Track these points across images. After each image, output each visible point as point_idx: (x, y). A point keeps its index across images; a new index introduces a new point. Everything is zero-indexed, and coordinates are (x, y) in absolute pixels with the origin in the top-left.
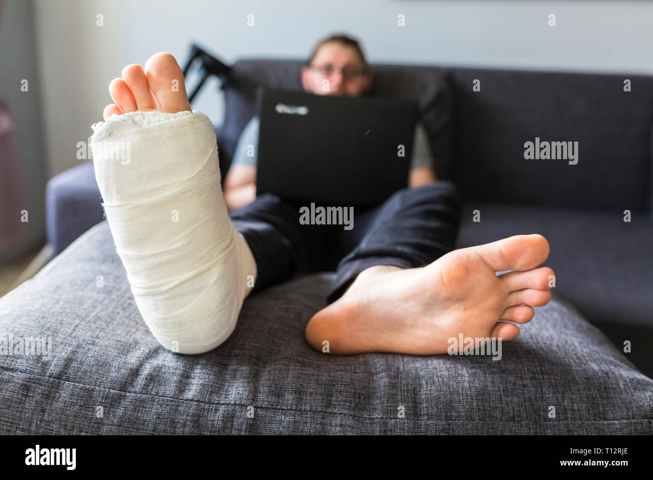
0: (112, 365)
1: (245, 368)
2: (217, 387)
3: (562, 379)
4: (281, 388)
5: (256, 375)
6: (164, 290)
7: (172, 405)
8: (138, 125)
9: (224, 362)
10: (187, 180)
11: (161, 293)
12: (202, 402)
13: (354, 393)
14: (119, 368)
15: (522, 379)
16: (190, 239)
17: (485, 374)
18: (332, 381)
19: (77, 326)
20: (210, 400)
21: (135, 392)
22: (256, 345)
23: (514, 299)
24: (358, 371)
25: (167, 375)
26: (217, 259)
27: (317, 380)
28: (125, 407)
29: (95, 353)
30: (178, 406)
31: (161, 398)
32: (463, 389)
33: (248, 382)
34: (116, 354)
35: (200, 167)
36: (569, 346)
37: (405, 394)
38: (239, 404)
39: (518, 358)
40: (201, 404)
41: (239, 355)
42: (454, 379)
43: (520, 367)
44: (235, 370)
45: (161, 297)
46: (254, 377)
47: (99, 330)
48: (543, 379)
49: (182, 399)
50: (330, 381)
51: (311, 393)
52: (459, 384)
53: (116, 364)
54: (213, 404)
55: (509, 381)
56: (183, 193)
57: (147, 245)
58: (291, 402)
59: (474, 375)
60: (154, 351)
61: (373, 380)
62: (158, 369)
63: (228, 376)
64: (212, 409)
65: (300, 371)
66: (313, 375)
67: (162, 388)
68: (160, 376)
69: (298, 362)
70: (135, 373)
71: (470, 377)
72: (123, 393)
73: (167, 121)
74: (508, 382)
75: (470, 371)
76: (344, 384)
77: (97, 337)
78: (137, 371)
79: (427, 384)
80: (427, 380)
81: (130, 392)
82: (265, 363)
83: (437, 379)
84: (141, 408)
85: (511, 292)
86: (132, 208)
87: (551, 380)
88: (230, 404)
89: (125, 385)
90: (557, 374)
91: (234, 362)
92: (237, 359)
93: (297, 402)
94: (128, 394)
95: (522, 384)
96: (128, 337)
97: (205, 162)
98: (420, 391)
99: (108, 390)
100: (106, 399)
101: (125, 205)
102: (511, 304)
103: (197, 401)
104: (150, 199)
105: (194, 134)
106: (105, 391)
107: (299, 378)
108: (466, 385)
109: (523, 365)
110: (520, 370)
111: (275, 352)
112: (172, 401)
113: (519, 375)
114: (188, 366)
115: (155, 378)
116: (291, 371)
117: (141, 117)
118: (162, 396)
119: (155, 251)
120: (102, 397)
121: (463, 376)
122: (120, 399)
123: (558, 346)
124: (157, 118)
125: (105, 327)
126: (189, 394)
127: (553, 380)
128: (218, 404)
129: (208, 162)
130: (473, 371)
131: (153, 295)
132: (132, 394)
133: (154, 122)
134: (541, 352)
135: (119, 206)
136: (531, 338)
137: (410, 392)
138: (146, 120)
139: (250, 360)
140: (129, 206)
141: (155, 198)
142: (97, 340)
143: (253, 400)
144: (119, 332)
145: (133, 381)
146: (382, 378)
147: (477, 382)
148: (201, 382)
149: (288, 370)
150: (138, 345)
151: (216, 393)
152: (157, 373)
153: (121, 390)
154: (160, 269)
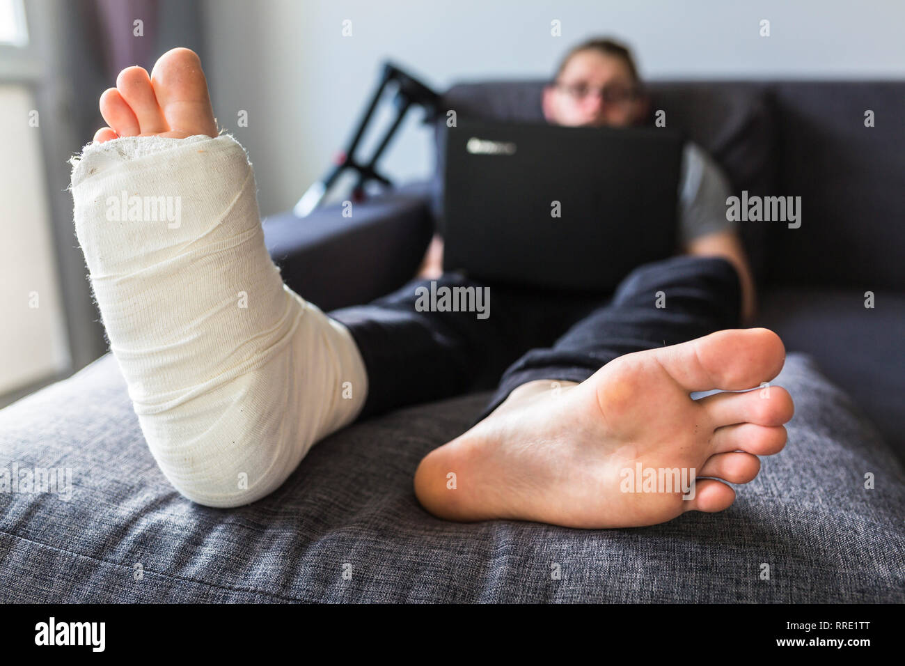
0: (93, 518)
1: (288, 534)
2: (236, 562)
3: (812, 590)
4: (333, 570)
5: (302, 545)
6: (167, 408)
7: (161, 586)
8: (126, 157)
9: (264, 522)
10: (198, 240)
11: (163, 413)
12: (207, 584)
13: (448, 586)
14: (101, 523)
15: (738, 583)
16: (204, 331)
17: (674, 570)
18: (418, 564)
19: (66, 456)
20: (219, 581)
21: (114, 562)
22: (325, 497)
23: (722, 439)
24: (465, 550)
25: (167, 538)
26: (247, 363)
27: (394, 561)
28: (94, 583)
29: (75, 498)
30: (170, 587)
31: (149, 572)
32: (627, 594)
33: (284, 557)
34: (104, 501)
35: (217, 221)
36: (845, 530)
37: (530, 594)
38: (261, 592)
39: (739, 545)
40: (205, 587)
41: (291, 513)
42: (618, 576)
43: (740, 562)
44: (274, 537)
45: (164, 418)
46: (296, 549)
47: (96, 463)
48: (778, 586)
49: (178, 577)
50: (414, 563)
51: (378, 582)
52: (623, 585)
53: (98, 516)
54: (223, 588)
55: (714, 586)
56: (192, 261)
57: (144, 337)
58: (340, 594)
59: (654, 570)
60: (164, 500)
61: (485, 567)
62: (156, 530)
63: (259, 545)
64: (220, 596)
65: (371, 545)
66: (391, 551)
67: (155, 557)
68: (157, 539)
69: (376, 529)
70: (122, 531)
71: (646, 573)
72: (96, 562)
73: (167, 150)
74: (712, 586)
75: (647, 564)
76: (435, 571)
77: (87, 474)
78: (125, 529)
79: (570, 580)
80: (571, 573)
81: (106, 561)
82: (329, 527)
83: (588, 574)
84: (117, 587)
85: (718, 429)
86: (121, 283)
87: (791, 590)
88: (247, 590)
89: (102, 549)
90: (804, 580)
91: (278, 523)
92: (284, 519)
93: (352, 595)
94: (103, 564)
95: (737, 593)
96: (132, 476)
97: (225, 212)
98: (556, 592)
99: (76, 555)
100: (71, 568)
101: (111, 277)
102: (719, 450)
103: (200, 582)
104: (145, 269)
105: (207, 171)
106: (72, 556)
107: (366, 555)
108: (636, 587)
109: (746, 559)
110: (738, 567)
111: (353, 510)
112: (162, 579)
113: (735, 576)
114: (204, 526)
115: (149, 542)
116: (357, 543)
117: (132, 143)
118: (151, 570)
119: (154, 348)
120: (66, 565)
121: (634, 570)
122: (90, 570)
123: (821, 530)
124: (153, 145)
125: (105, 460)
126: (191, 571)
127: (795, 590)
128: (230, 588)
129: (231, 213)
130: (655, 563)
131: (156, 414)
132: (109, 565)
133: (149, 152)
134: (787, 538)
135: (105, 278)
136: (776, 512)
137: (538, 592)
138: (139, 148)
139: (302, 521)
140: (117, 280)
141: (152, 268)
142: (84, 479)
143: (284, 586)
144: (123, 468)
145: (115, 543)
146: (499, 564)
147: (655, 582)
148: (213, 552)
149: (354, 541)
150: (143, 489)
151: (232, 571)
152: (153, 533)
153: (94, 557)
154: (162, 376)
